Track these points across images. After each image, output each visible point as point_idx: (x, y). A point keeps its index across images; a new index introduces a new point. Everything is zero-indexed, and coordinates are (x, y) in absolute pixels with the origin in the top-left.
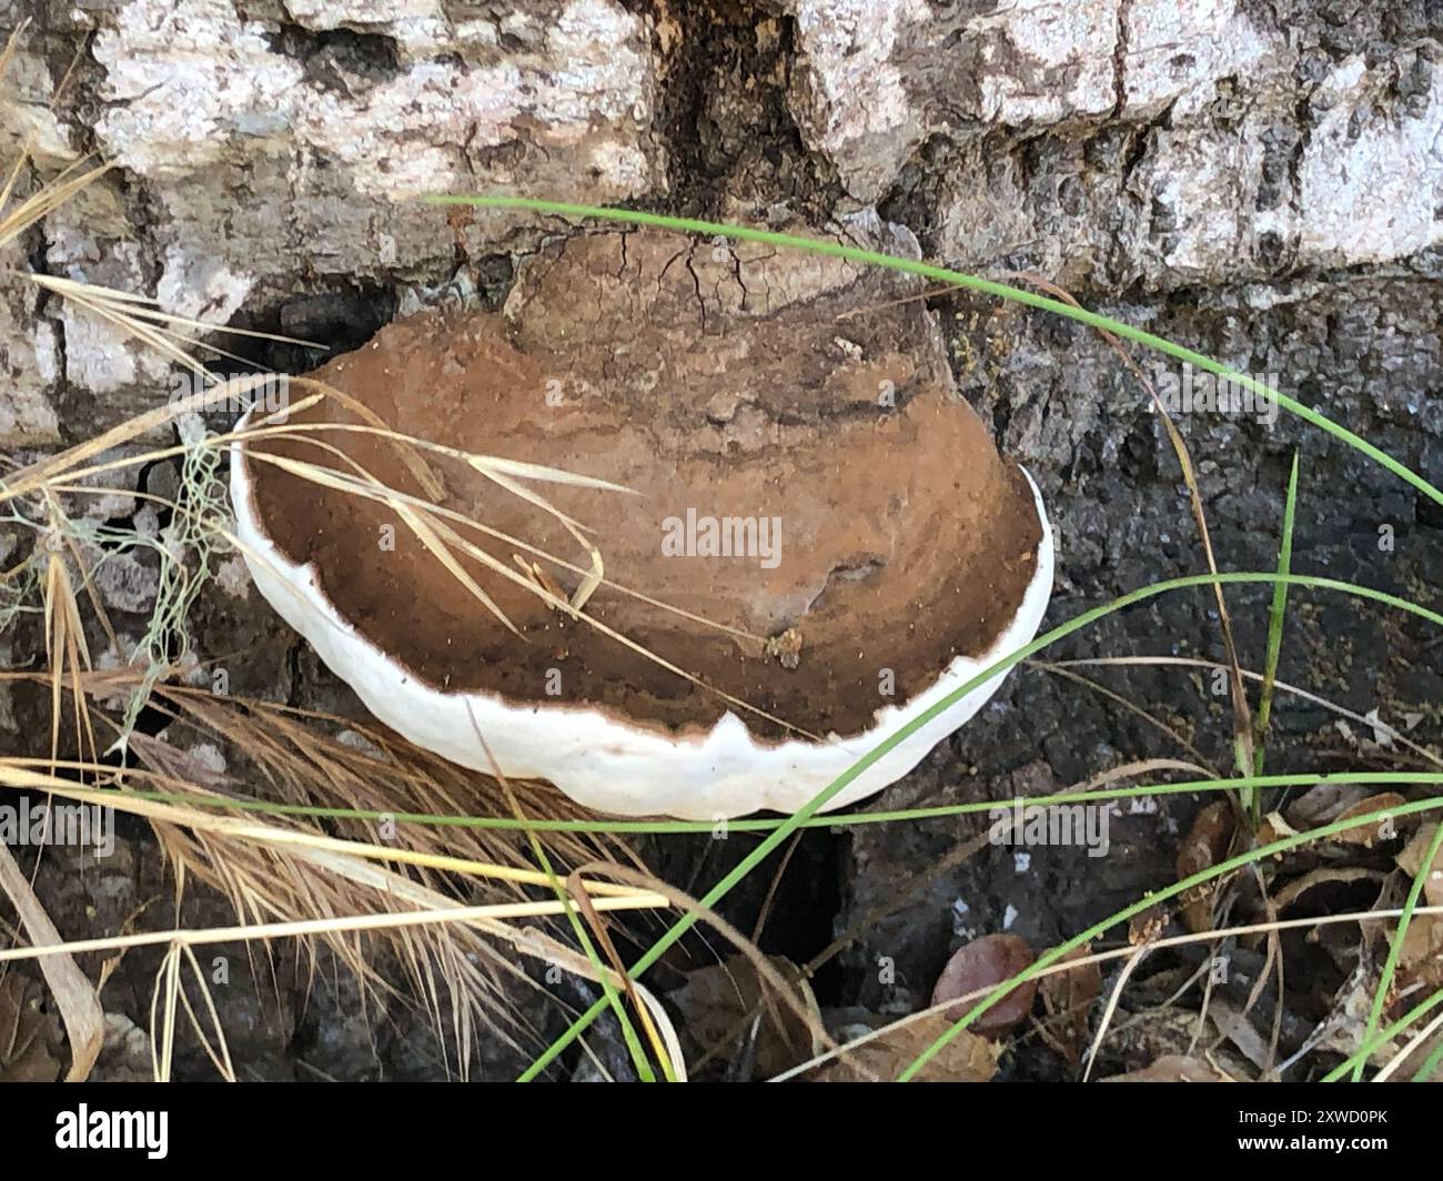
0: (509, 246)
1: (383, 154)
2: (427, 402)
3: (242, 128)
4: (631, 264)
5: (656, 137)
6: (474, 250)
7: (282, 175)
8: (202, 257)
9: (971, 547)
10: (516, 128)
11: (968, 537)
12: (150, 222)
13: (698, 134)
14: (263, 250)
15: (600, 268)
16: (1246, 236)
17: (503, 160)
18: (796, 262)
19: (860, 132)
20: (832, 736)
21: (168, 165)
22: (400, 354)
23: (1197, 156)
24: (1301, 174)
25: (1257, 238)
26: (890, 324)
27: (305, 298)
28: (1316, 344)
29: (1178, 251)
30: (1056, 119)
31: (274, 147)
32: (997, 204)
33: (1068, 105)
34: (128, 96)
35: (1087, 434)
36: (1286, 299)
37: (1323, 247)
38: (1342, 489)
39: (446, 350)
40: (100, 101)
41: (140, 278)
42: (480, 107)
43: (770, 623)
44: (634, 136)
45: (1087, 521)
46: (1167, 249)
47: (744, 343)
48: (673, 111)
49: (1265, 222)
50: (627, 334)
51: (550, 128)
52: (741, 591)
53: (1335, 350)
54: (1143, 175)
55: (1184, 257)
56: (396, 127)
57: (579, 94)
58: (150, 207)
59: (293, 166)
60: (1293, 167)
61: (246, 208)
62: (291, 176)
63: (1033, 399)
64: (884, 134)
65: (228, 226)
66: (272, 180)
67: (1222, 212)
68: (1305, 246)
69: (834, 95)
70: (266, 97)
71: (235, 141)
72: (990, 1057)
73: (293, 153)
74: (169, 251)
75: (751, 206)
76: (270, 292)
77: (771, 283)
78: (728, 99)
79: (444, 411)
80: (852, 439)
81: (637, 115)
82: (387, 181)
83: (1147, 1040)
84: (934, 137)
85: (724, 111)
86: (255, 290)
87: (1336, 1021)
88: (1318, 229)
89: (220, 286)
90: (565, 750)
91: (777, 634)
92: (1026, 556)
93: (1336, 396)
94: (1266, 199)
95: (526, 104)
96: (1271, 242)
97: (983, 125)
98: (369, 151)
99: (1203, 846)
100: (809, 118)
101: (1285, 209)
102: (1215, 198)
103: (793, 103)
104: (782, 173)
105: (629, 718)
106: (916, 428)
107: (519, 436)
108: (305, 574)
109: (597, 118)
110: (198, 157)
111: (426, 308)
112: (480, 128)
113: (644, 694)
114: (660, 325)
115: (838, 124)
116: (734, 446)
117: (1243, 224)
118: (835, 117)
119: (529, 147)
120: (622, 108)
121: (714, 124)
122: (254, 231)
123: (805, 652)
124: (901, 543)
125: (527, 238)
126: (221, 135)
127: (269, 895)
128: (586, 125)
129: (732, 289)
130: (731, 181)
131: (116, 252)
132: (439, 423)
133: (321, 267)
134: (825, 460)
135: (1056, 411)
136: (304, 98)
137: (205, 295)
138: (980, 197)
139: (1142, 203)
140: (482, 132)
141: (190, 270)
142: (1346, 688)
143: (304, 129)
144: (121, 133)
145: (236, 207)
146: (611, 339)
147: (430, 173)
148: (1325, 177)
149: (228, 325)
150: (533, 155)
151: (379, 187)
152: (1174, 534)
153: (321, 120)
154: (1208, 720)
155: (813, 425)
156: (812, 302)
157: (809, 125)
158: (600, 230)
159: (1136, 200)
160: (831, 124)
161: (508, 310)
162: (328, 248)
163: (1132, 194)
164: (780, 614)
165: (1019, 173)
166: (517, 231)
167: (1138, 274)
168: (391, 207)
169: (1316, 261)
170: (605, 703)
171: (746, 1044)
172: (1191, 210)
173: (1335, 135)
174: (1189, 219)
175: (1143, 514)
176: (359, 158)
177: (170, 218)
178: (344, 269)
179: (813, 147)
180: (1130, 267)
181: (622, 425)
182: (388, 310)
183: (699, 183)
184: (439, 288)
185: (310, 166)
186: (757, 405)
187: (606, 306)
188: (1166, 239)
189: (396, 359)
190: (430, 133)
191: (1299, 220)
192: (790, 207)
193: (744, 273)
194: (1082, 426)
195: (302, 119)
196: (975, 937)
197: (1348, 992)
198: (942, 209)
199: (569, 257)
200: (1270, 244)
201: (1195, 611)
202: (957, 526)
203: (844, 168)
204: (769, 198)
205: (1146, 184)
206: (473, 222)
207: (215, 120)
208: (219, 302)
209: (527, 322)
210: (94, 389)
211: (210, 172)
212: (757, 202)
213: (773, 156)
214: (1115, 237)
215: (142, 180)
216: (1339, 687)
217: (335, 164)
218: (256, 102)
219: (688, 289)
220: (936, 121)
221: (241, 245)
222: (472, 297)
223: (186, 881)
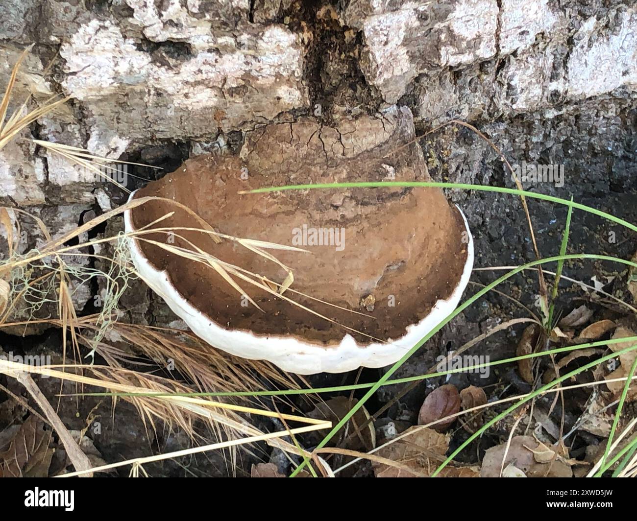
0: (241, 128)
1: (186, 91)
2: (210, 198)
3: (125, 81)
4: (295, 137)
5: (304, 83)
6: (226, 130)
7: (142, 99)
8: (106, 130)
9: (441, 251)
10: (243, 80)
11: (440, 246)
12: (84, 117)
13: (320, 78)
14: (133, 128)
15: (281, 139)
16: (546, 93)
17: (238, 94)
18: (365, 133)
19: (390, 75)
20: (389, 340)
21: (93, 95)
22: (197, 175)
23: (526, 64)
24: (568, 65)
25: (550, 93)
26: (404, 154)
27: (151, 146)
28: (570, 125)
29: (518, 102)
30: (471, 62)
31: (138, 88)
32: (444, 92)
33: (477, 56)
34: (75, 70)
35: (477, 174)
36: (560, 113)
37: (576, 93)
38: (579, 181)
39: (216, 173)
40: (63, 73)
41: (80, 140)
42: (227, 71)
43: (361, 293)
44: (295, 83)
45: (476, 208)
46: (513, 102)
47: (345, 171)
48: (310, 69)
49: (553, 86)
50: (295, 168)
51: (258, 80)
52: (349, 280)
53: (578, 128)
54: (504, 74)
55: (521, 105)
56: (191, 80)
57: (271, 66)
58: (84, 112)
59: (147, 95)
60: (565, 62)
61: (126, 111)
62: (146, 99)
63: (458, 168)
64: (400, 76)
65: (118, 119)
66: (137, 100)
67: (536, 85)
68: (569, 93)
69: (379, 61)
70: (135, 69)
71: (121, 86)
72: (446, 442)
73: (147, 91)
74: (92, 129)
75: (344, 109)
76: (137, 145)
77: (355, 144)
78: (334, 63)
79: (218, 202)
80: (391, 209)
81: (296, 75)
82: (187, 102)
83: (507, 426)
84: (420, 75)
85: (332, 69)
86: (130, 144)
87: (586, 417)
88: (575, 87)
89: (115, 143)
90: (281, 354)
91: (365, 297)
92: (463, 251)
93: (578, 145)
94: (554, 77)
95: (247, 69)
96: (556, 94)
97: (441, 68)
98: (180, 90)
99: (528, 344)
100: (369, 72)
101: (562, 80)
102: (534, 80)
103: (362, 65)
104: (357, 94)
105: (306, 340)
106: (416, 200)
107: (251, 216)
108: (163, 275)
109: (278, 76)
110: (105, 92)
111: (205, 152)
112: (228, 80)
113: (312, 329)
114: (309, 164)
115: (381, 73)
116: (343, 216)
117: (544, 89)
118: (380, 70)
119: (250, 88)
120: (290, 71)
121: (328, 74)
122: (130, 121)
123: (376, 304)
124: (413, 251)
125: (249, 125)
126: (116, 85)
127: (155, 409)
128: (274, 78)
129: (338, 147)
130: (335, 98)
131: (69, 129)
132: (216, 208)
133: (158, 136)
134: (381, 220)
135: (466, 170)
136: (152, 69)
137: (109, 147)
138: (437, 91)
139: (503, 85)
140: (229, 82)
141: (102, 136)
142: (582, 267)
143: (151, 82)
144: (73, 86)
145: (121, 111)
146: (288, 171)
147: (207, 99)
148: (578, 65)
149: (118, 160)
150: (251, 92)
151: (185, 104)
152: (511, 208)
153: (159, 78)
154: (527, 286)
155: (375, 204)
156: (372, 150)
157: (369, 74)
158: (281, 122)
159: (501, 84)
160: (378, 73)
161: (241, 155)
162: (162, 128)
163: (499, 82)
164: (365, 288)
165: (452, 78)
166: (244, 123)
167: (501, 114)
168: (189, 113)
169: (573, 98)
170: (296, 334)
171: (343, 438)
172: (524, 86)
173: (582, 47)
174: (523, 90)
175: (498, 201)
176: (176, 93)
177: (93, 115)
178: (169, 136)
179: (371, 84)
180: (498, 111)
181: (296, 210)
182: (187, 150)
183: (321, 98)
184: (210, 144)
185: (154, 95)
186: (351, 198)
187: (285, 156)
188: (513, 99)
189: (194, 177)
190: (206, 82)
191: (567, 84)
192: (360, 108)
193: (343, 139)
194: (475, 172)
195: (151, 78)
196: (435, 388)
197: (589, 404)
198: (421, 97)
199: (267, 134)
200: (555, 95)
201: (519, 237)
202: (435, 242)
203: (384, 91)
204: (352, 106)
205: (505, 77)
206: (226, 118)
207: (114, 78)
208: (115, 150)
209: (250, 162)
210: (61, 184)
211: (110, 97)
212: (347, 107)
213: (353, 87)
214: (492, 99)
215: (81, 102)
216: (580, 267)
217: (165, 95)
218: (131, 71)
219: (320, 147)
220: (421, 68)
221: (124, 126)
222: (225, 148)
223: (117, 401)
